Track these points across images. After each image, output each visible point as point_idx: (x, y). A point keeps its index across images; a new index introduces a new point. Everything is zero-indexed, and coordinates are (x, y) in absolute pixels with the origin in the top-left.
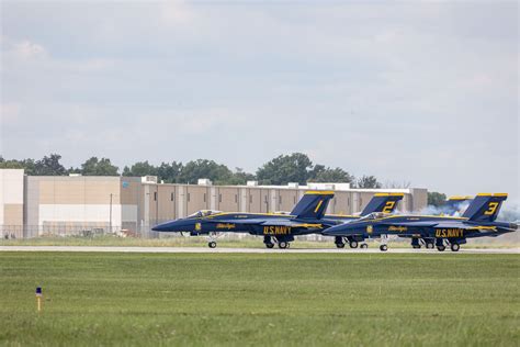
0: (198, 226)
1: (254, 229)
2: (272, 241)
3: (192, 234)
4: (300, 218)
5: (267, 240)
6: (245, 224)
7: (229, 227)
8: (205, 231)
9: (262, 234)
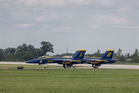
0: (41, 62)
1: (60, 62)
2: (66, 66)
3: (39, 64)
4: (75, 58)
5: (64, 66)
6: (56, 61)
7: (51, 62)
8: (43, 63)
9: (62, 64)
